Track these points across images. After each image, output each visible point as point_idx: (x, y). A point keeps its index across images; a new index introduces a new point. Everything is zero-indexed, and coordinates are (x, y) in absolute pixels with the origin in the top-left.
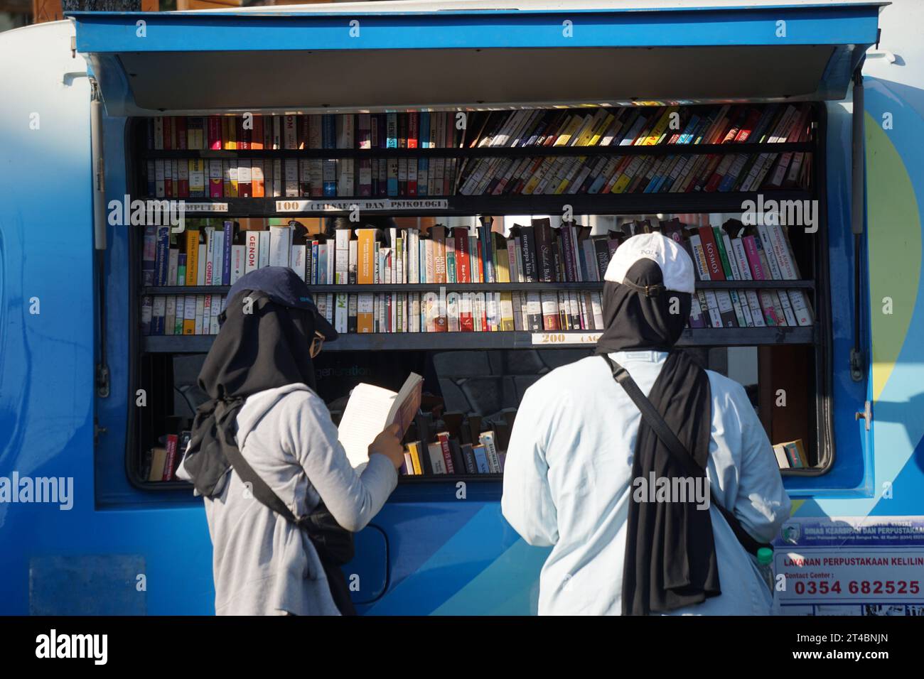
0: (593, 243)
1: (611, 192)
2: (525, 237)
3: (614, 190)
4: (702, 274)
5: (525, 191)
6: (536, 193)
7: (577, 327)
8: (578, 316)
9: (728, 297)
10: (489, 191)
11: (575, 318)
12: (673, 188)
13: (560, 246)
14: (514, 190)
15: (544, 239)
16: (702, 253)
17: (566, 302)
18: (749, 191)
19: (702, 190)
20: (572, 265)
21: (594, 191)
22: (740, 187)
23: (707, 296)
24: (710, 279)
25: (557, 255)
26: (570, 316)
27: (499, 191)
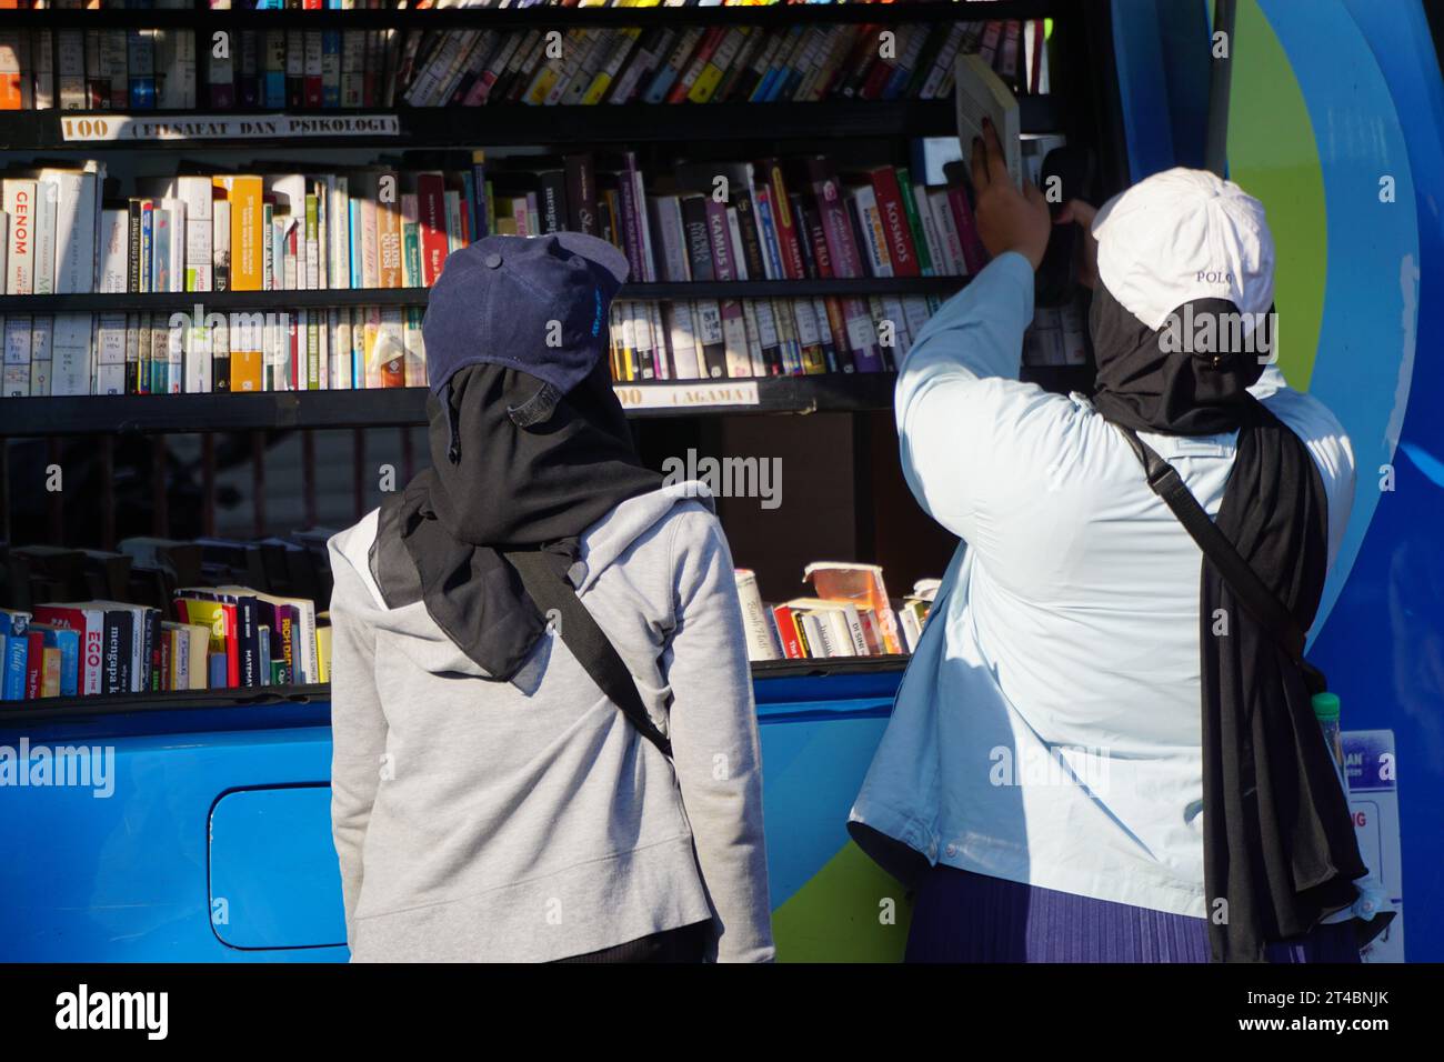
0: (677, 203)
1: (687, 101)
2: (550, 192)
3: (694, 96)
4: (878, 263)
5: (530, 98)
6: (549, 102)
7: (648, 373)
8: (650, 352)
9: (926, 308)
10: (457, 98)
11: (646, 356)
12: (800, 91)
13: (615, 210)
14: (510, 97)
15: (585, 197)
16: (879, 222)
17: (627, 324)
18: (935, 98)
19: (855, 96)
20: (638, 247)
21: (657, 97)
22: (920, 90)
23: (888, 308)
24: (891, 274)
25: (607, 229)
26: (635, 352)
27: (481, 98)
